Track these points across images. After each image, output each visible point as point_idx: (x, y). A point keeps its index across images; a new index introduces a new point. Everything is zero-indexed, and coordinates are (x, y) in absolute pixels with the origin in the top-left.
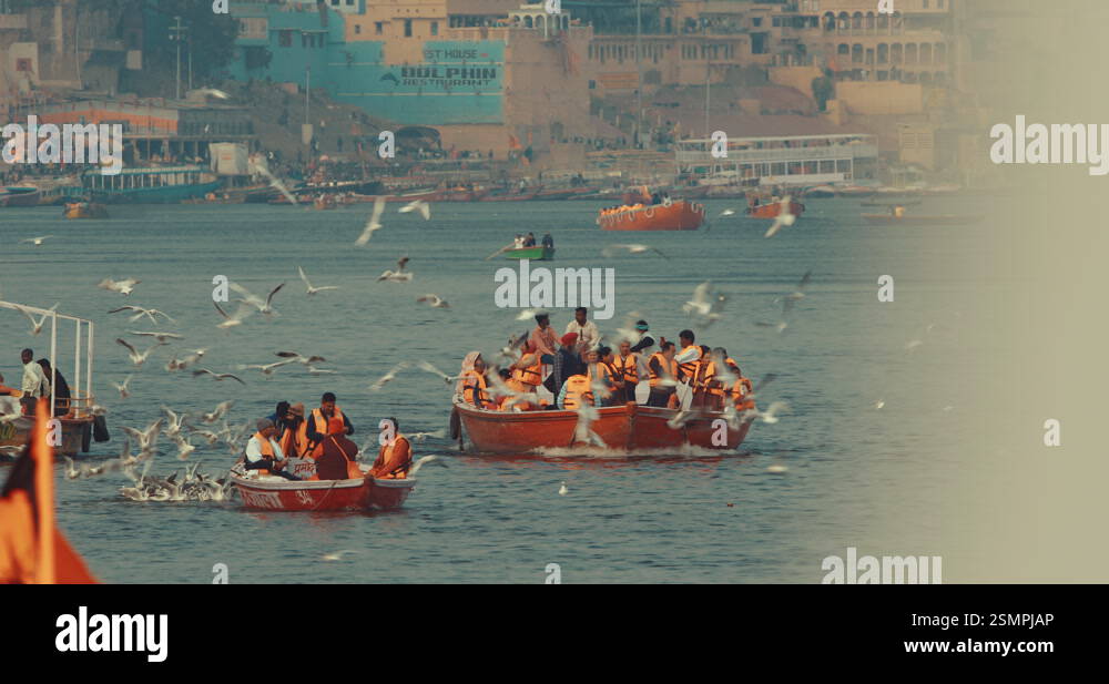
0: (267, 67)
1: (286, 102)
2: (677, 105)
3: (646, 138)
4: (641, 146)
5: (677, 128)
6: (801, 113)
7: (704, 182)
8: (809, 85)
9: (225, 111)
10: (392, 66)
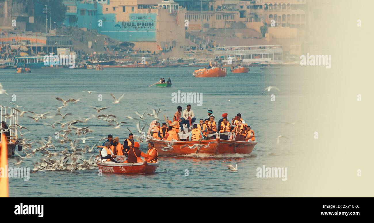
0: (76, 22)
1: (83, 34)
2: (215, 35)
3: (204, 46)
4: (203, 49)
5: (214, 43)
6: (256, 38)
7: (223, 61)
8: (259, 29)
9: (62, 37)
10: (119, 22)
